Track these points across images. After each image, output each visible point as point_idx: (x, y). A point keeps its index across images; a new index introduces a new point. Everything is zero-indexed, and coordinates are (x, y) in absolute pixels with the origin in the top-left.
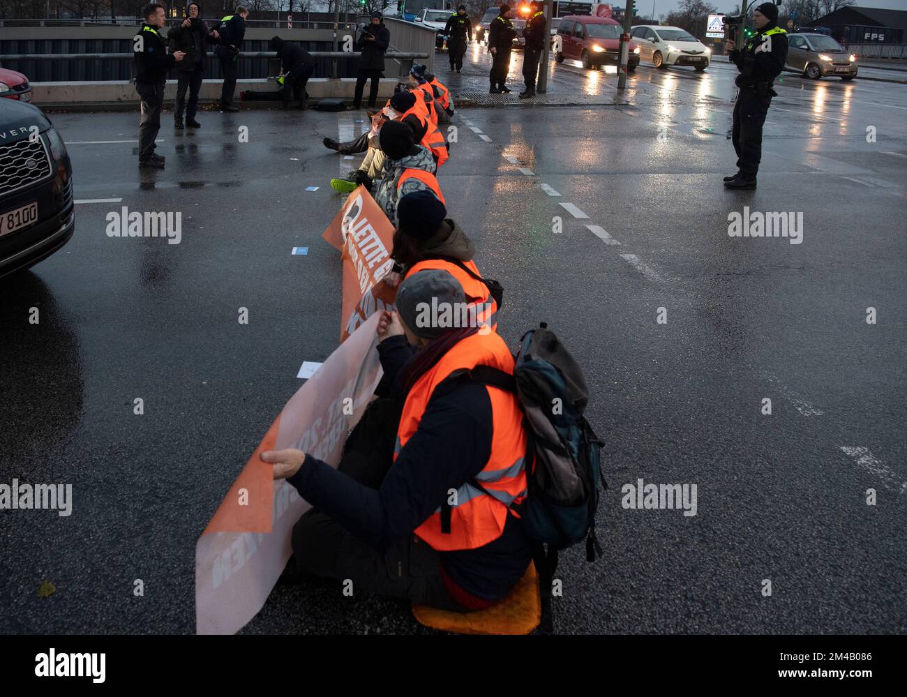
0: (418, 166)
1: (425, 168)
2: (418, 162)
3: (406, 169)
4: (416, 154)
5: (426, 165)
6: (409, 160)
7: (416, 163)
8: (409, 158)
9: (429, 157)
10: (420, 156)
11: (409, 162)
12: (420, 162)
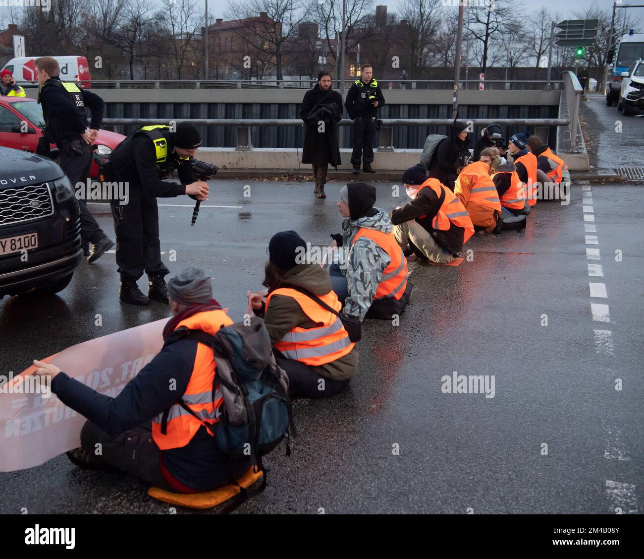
0: (373, 226)
1: (380, 229)
2: (373, 223)
3: (361, 228)
4: (372, 216)
5: (381, 227)
6: (365, 221)
7: (371, 224)
8: (365, 218)
9: (385, 218)
10: (376, 217)
11: (365, 222)
12: (375, 223)
